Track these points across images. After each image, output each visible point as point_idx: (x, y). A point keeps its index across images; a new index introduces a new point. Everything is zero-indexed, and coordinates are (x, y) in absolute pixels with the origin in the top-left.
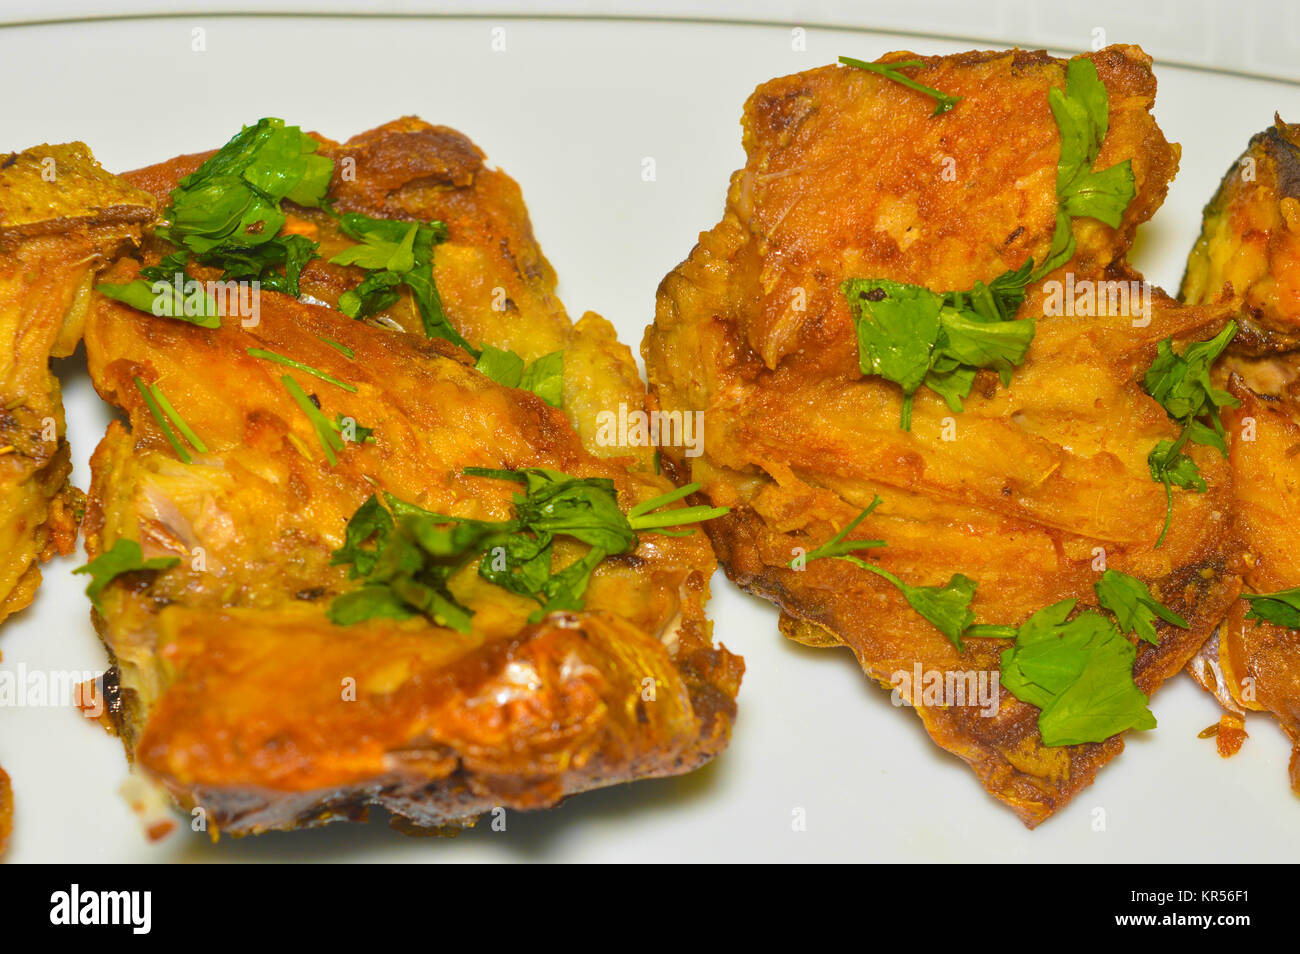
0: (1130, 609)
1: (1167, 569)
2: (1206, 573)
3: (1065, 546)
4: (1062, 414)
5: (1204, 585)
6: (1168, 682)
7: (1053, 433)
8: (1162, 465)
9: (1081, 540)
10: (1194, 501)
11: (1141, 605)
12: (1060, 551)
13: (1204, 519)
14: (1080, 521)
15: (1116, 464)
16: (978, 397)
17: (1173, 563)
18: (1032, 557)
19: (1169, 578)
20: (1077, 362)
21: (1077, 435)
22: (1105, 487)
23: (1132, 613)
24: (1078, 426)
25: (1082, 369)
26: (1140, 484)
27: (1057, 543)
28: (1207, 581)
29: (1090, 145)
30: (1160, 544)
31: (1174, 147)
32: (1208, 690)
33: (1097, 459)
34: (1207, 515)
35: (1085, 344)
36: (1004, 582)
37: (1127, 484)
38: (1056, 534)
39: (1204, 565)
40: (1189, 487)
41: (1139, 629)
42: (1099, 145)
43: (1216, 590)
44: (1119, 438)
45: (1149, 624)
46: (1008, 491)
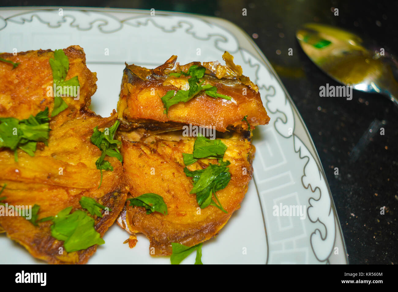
0: (92, 207)
1: (103, 194)
2: (116, 194)
3: (70, 191)
4: (67, 153)
5: (115, 198)
6: (110, 228)
7: (65, 159)
8: (99, 164)
9: (75, 189)
10: (110, 173)
11: (96, 206)
12: (68, 193)
13: (114, 178)
14: (74, 184)
15: (84, 165)
16: (38, 151)
17: (105, 193)
18: (59, 196)
19: (104, 197)
20: (69, 137)
21: (73, 159)
22: (81, 172)
23: (93, 209)
24: (73, 156)
25: (71, 139)
26: (92, 171)
27: (67, 191)
28: (116, 196)
29: (63, 73)
30: (100, 187)
31: (94, 73)
32: (124, 229)
33: (78, 165)
34: (114, 177)
35: (71, 132)
36: (51, 205)
37: (88, 171)
38: (66, 188)
39: (115, 191)
40: (108, 170)
41: (96, 213)
42: (66, 73)
43: (118, 199)
44: (86, 158)
45: (99, 212)
46: (49, 177)
